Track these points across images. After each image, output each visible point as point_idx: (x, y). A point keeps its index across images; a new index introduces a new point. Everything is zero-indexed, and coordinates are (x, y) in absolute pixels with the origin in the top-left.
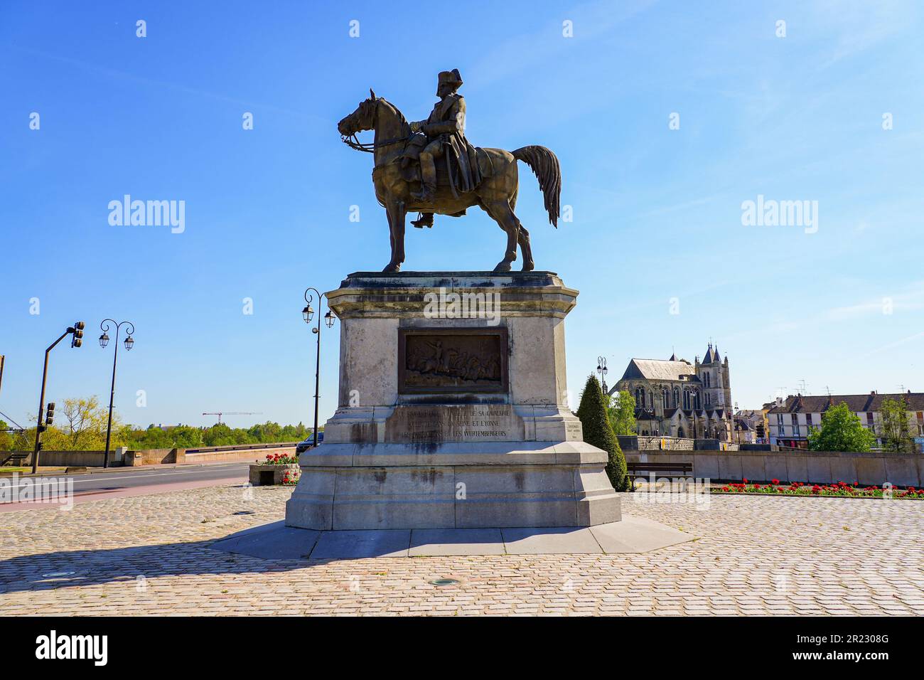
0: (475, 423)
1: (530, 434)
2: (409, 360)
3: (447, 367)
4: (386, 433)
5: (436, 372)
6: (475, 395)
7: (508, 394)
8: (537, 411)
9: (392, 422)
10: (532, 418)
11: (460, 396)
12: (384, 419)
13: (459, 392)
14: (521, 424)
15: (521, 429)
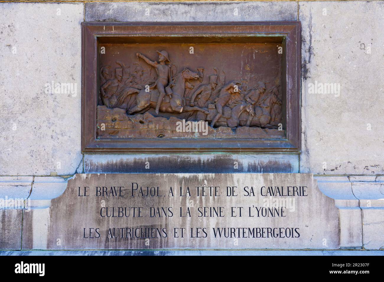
0: (237, 211)
1: (351, 235)
2: (105, 90)
3: (178, 102)
4: (51, 229)
5: (157, 111)
6: (234, 156)
7: (299, 155)
8: (358, 188)
9: (63, 207)
10: (354, 202)
11: (205, 157)
12: (48, 202)
13: (202, 150)
14: (333, 213)
15: (334, 222)
